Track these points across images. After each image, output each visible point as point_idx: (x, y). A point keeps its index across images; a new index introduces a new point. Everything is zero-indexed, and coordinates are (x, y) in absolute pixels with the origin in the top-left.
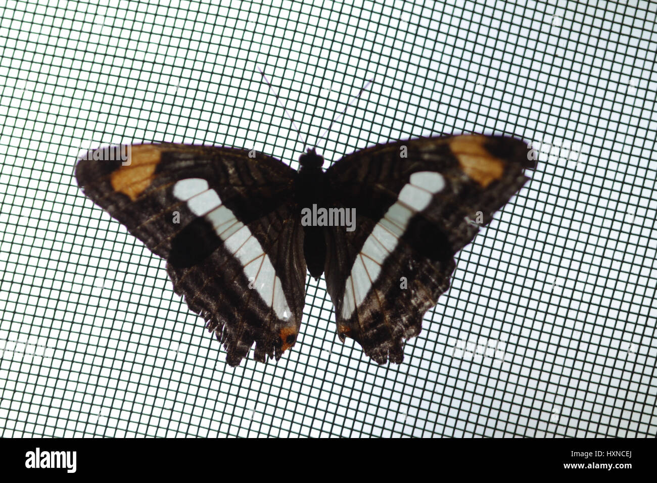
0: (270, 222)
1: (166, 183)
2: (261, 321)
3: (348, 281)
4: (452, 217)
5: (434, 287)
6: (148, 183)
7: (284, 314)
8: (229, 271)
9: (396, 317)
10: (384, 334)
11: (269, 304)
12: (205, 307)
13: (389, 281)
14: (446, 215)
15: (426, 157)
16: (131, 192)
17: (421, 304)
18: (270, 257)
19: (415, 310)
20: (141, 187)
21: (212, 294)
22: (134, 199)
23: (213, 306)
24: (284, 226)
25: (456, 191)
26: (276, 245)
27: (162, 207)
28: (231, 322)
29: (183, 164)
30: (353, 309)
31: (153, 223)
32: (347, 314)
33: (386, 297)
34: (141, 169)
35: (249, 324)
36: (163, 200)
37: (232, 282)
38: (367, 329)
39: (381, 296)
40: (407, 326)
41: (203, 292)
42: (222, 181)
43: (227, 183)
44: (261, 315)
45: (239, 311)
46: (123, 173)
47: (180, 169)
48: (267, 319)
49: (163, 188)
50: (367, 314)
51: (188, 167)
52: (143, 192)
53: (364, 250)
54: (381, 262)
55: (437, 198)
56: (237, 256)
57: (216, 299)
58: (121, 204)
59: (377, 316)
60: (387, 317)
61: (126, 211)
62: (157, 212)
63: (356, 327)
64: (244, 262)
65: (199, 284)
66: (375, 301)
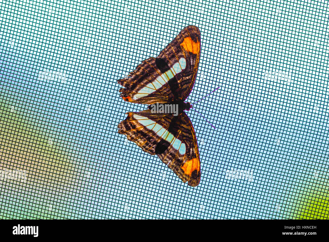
0: (167, 92)
1: (186, 56)
2: (133, 90)
3: (147, 118)
4: (170, 156)
5: (144, 147)
6: (186, 49)
7: (136, 97)
8: (150, 78)
9: (134, 133)
10: (128, 128)
11: (139, 92)
12: (138, 71)
13: (146, 132)
14: (171, 154)
15: (191, 150)
16: (183, 43)
17: (138, 142)
18: (155, 92)
19: (137, 140)
20: (185, 47)
21: (142, 73)
22: (181, 45)
23: (138, 73)
24: (165, 96)
25: (180, 158)
26: (159, 94)
27: (177, 54)
28: (133, 80)
29: (192, 61)
30: (137, 119)
31: (172, 51)
32: (135, 116)
33: (141, 131)
34: (191, 47)
35: (132, 86)
36: (180, 54)
37: (146, 79)
38: (130, 123)
39: (142, 129)
40: (131, 136)
41: (143, 69)
42: (184, 74)
43: (183, 76)
44: (135, 90)
45: (136, 82)
46: (190, 41)
47: (190, 60)
48: (134, 92)
49: (184, 54)
50: (135, 124)
51: (190, 63)
52: (183, 48)
53: (157, 124)
54: (153, 130)
55: (177, 151)
56: (155, 80)
57: (140, 74)
58: (180, 40)
59: (134, 127)
60: (134, 130)
61: (177, 42)
62: (176, 52)
63: (131, 119)
64: (153, 83)
65: (146, 68)
66: (140, 127)
